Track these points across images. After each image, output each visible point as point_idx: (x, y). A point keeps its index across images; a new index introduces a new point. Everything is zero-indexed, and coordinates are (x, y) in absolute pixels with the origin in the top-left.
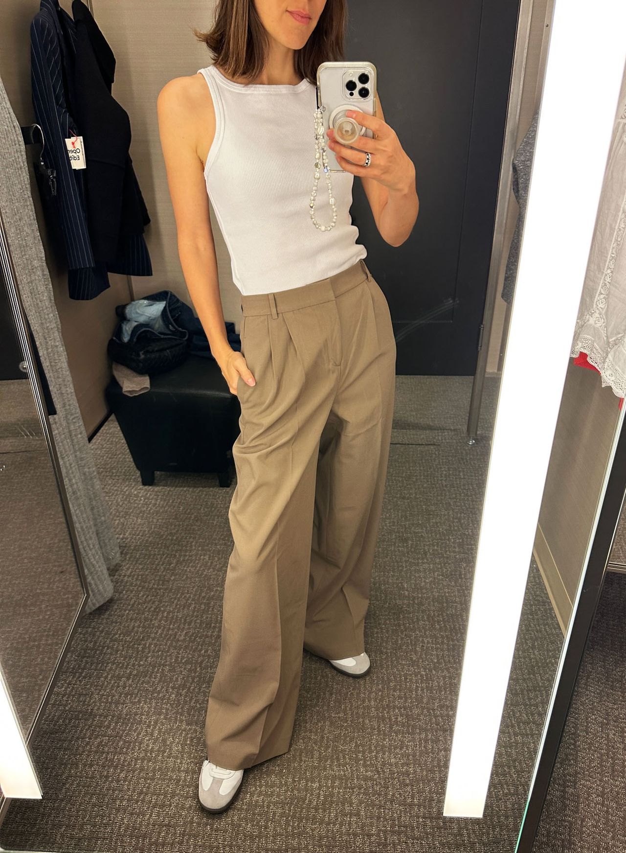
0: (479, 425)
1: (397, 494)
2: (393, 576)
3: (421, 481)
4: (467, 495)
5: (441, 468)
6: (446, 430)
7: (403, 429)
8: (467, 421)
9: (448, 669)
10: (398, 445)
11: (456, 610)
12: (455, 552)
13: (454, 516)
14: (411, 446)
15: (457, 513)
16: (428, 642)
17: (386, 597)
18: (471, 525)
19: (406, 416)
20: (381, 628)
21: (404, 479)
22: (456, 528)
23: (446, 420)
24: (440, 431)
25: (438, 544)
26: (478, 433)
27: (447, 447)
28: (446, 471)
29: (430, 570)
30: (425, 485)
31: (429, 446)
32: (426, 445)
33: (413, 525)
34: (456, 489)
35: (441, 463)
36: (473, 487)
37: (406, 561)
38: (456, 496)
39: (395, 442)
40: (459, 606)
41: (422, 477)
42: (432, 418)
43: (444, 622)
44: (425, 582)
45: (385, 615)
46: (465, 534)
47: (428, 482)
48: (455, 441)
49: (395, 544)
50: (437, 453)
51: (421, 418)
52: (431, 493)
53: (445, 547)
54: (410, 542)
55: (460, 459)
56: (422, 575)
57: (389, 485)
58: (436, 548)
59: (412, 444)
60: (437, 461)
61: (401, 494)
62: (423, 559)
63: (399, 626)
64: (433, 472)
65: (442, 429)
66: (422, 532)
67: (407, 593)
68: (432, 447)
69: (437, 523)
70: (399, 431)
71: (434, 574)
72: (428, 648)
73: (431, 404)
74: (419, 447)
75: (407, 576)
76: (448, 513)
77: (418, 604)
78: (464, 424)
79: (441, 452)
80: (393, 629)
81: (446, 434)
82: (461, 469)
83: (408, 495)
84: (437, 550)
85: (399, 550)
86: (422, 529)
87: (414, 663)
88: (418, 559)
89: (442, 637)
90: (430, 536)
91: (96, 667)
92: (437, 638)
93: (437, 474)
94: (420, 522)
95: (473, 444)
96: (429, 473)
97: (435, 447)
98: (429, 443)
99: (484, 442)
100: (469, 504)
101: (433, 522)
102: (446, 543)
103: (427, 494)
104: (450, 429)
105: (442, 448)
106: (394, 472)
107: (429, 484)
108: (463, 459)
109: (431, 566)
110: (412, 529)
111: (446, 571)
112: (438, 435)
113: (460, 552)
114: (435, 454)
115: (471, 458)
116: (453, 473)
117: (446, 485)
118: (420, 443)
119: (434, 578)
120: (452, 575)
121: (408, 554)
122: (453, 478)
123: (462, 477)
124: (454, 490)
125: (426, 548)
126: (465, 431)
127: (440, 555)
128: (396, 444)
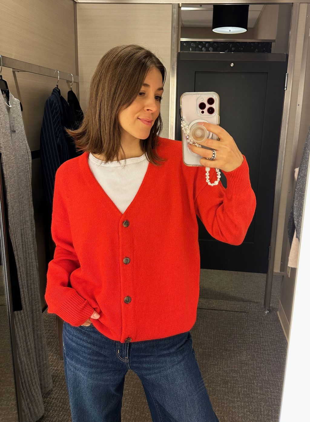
0: (271, 300)
1: (222, 347)
3: (237, 338)
5: (249, 329)
6: (252, 302)
7: (227, 300)
8: (264, 297)
10: (224, 311)
12: (257, 393)
13: (256, 365)
14: (231, 312)
15: (258, 363)
18: (267, 373)
19: (229, 291)
21: (227, 336)
22: (258, 375)
23: (252, 295)
24: (248, 303)
25: (247, 386)
26: (270, 306)
27: (253, 315)
28: (252, 332)
29: (242, 407)
30: (239, 341)
31: (242, 313)
32: (240, 312)
33: (232, 370)
35: (249, 326)
36: (268, 344)
37: (227, 399)
38: (258, 350)
39: (222, 309)
41: (238, 335)
42: (243, 294)
47: (241, 339)
48: (257, 310)
49: (220, 386)
50: (247, 318)
51: (237, 293)
52: (243, 347)
53: (251, 390)
54: (229, 384)
55: (260, 323)
56: (236, 410)
57: (218, 340)
58: (245, 389)
59: (232, 311)
60: (247, 324)
61: (225, 347)
62: (237, 398)
64: (244, 332)
65: (250, 301)
66: (238, 377)
68: (244, 314)
69: (246, 370)
70: (225, 301)
71: (244, 410)
73: (243, 284)
75: (227, 410)
76: (253, 363)
78: (262, 298)
79: (249, 318)
81: (252, 305)
82: (260, 331)
83: (229, 348)
84: (246, 391)
85: (222, 390)
86: (237, 374)
88: (234, 397)
90: (242, 380)
93: (246, 333)
94: (236, 369)
95: (268, 313)
96: (242, 332)
97: (246, 313)
98: (242, 311)
99: (274, 312)
100: (266, 357)
101: (244, 369)
102: (252, 386)
103: (241, 347)
104: (254, 302)
105: (250, 315)
106: (221, 331)
107: (241, 341)
108: (261, 323)
109: (242, 403)
110: (231, 374)
111: (252, 409)
112: (248, 306)
113: (260, 394)
114: (246, 319)
115: (267, 323)
116: (256, 333)
117: (252, 342)
118: (237, 311)
119: (244, 413)
120: (255, 411)
121: (228, 394)
122: (256, 337)
123: (262, 336)
124: (257, 345)
125: (240, 389)
126: (263, 304)
127: (248, 396)
128: (223, 310)
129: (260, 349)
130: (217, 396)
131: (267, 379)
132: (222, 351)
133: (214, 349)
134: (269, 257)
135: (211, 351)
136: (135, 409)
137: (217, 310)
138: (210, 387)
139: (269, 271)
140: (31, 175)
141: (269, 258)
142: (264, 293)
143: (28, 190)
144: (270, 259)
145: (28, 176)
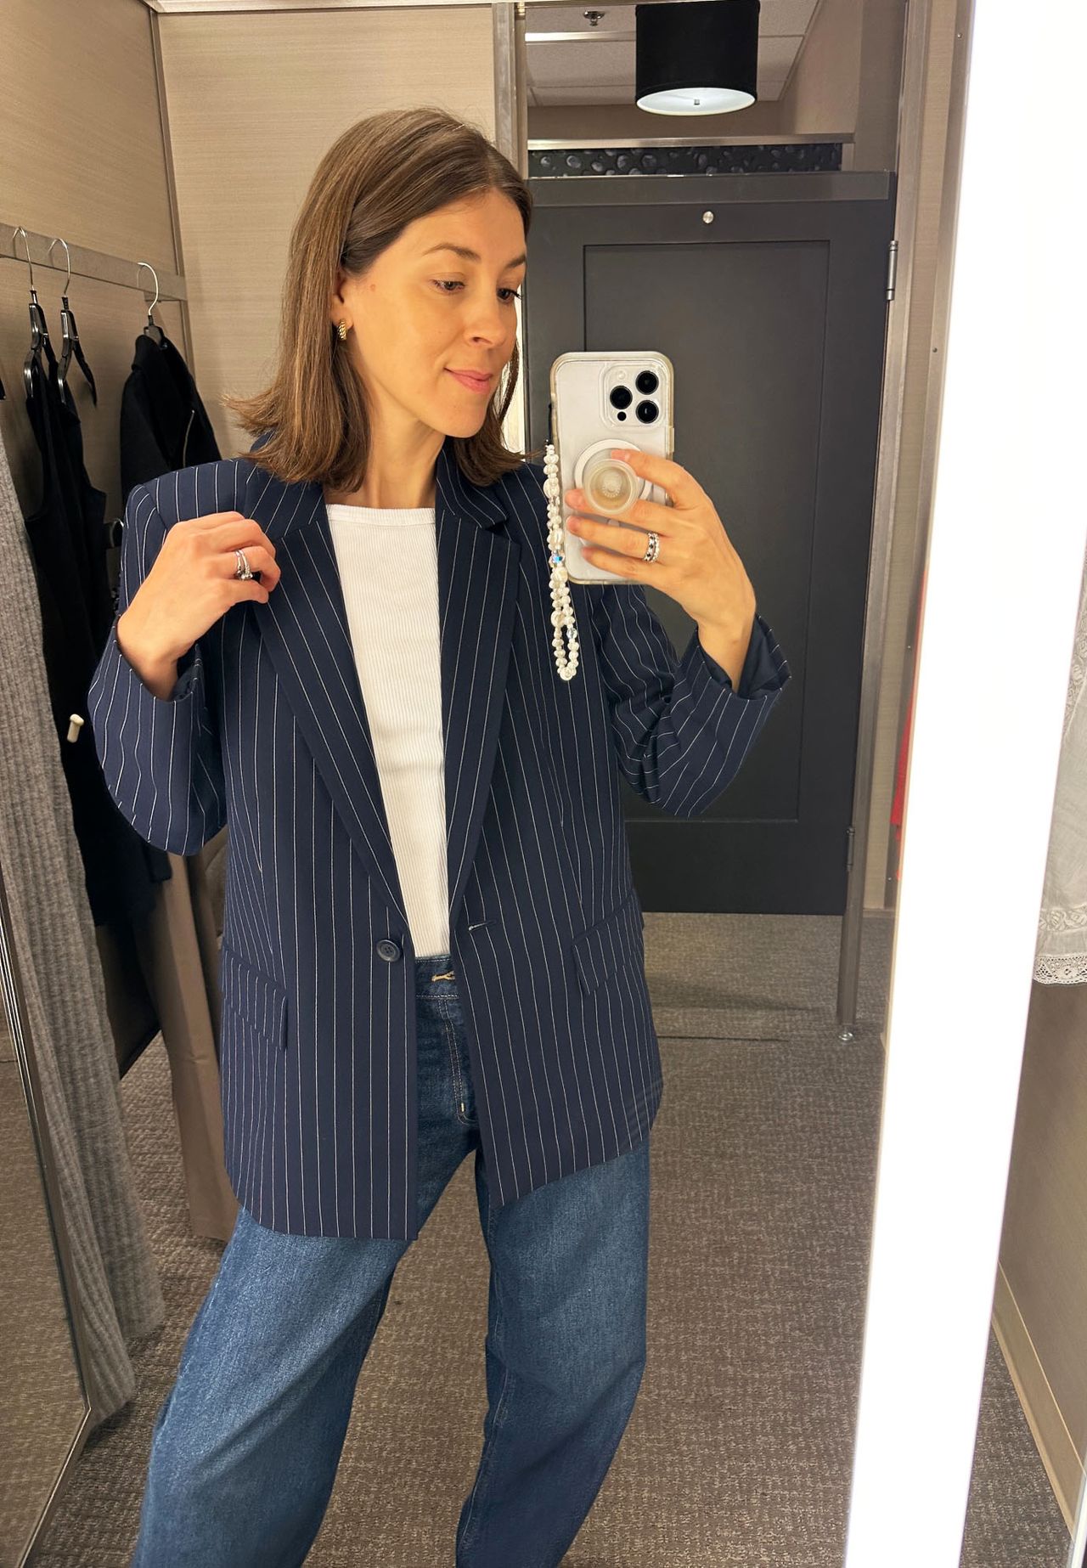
0: (860, 1000)
1: (710, 1147)
2: (704, 1331)
3: (755, 1119)
4: (842, 1149)
5: (792, 1090)
6: (800, 1009)
7: (718, 1007)
8: (836, 991)
9: (814, 1549)
10: (709, 1041)
11: (829, 1408)
12: (823, 1276)
13: (819, 1194)
14: (734, 1043)
15: (825, 1187)
16: (775, 1487)
17: (690, 1378)
18: (853, 1215)
19: (724, 981)
20: (681, 1454)
21: (722, 1113)
22: (824, 1222)
23: (796, 989)
24: (786, 1011)
25: (790, 1257)
26: (858, 1016)
27: (802, 1047)
28: (802, 1097)
29: (776, 1317)
30: (763, 1128)
31: (769, 1043)
32: (762, 1040)
33: (742, 1214)
34: (821, 1135)
35: (792, 1081)
36: (853, 1132)
37: (729, 1298)
38: (822, 1152)
39: (703, 1035)
40: (833, 1399)
41: (757, 1110)
42: (771, 985)
43: (806, 1438)
44: (766, 1343)
45: (689, 1422)
46: (842, 1234)
47: (768, 1120)
48: (815, 1033)
49: (706, 1261)
50: (783, 1058)
51: (750, 985)
52: (774, 1145)
53: (804, 1265)
54: (736, 1254)
55: (827, 1071)
56: (760, 1327)
57: (694, 1127)
58: (786, 1267)
59: (735, 1039)
60: (784, 1075)
61: (717, 1147)
62: (761, 1292)
63: (717, 1447)
64: (777, 1099)
65: (793, 1008)
66: (760, 1232)
67: (731, 1370)
68: (773, 1046)
69: (787, 1211)
70: (712, 1010)
71: (784, 1325)
72: (774, 1498)
73: (768, 958)
74: (750, 1045)
75: (731, 1330)
76: (809, 1188)
77: (753, 1396)
78: (831, 997)
79: (790, 1057)
80: (703, 1455)
81: (798, 1017)
82: (829, 1093)
83: (731, 1149)
84: (789, 1272)
85: (715, 1271)
86: (759, 1224)
87: (746, 1535)
88: (753, 1291)
89: (803, 1472)
90: (775, 1239)
91: (110, 1540)
92: (791, 1475)
93: (784, 1102)
94: (756, 1210)
95: (850, 1040)
96: (770, 1100)
97: (779, 1044)
98: (769, 1037)
99: (870, 1036)
100: (848, 1170)
101: (779, 1209)
102: (806, 1256)
103: (767, 1146)
104: (806, 1009)
105: (793, 1048)
106: (704, 1099)
107: (769, 1126)
108: (832, 1071)
109: (779, 1307)
110: (741, 1225)
111: (808, 1320)
112: (785, 1022)
113: (833, 1276)
114: (781, 1061)
115: (847, 1070)
116: (814, 1102)
117: (803, 1127)
118: (751, 1037)
119: (785, 1335)
120: (818, 1327)
121: (734, 1282)
122: (815, 1112)
123: (832, 1109)
124: (819, 1137)
125: (768, 1267)
126: (833, 1012)
127: (796, 1284)
128: (706, 1038)
129: (830, 1147)
130: (699, 1290)
131: (853, 1234)
132: (708, 1158)
133: (684, 1156)
134: (849, 862)
135: (674, 1161)
136: (444, 1342)
137: (690, 1038)
138: (676, 1266)
139: (851, 906)
140: (40, 622)
141: (849, 866)
142: (837, 980)
143: (32, 671)
144: (851, 869)
145: (27, 626)
